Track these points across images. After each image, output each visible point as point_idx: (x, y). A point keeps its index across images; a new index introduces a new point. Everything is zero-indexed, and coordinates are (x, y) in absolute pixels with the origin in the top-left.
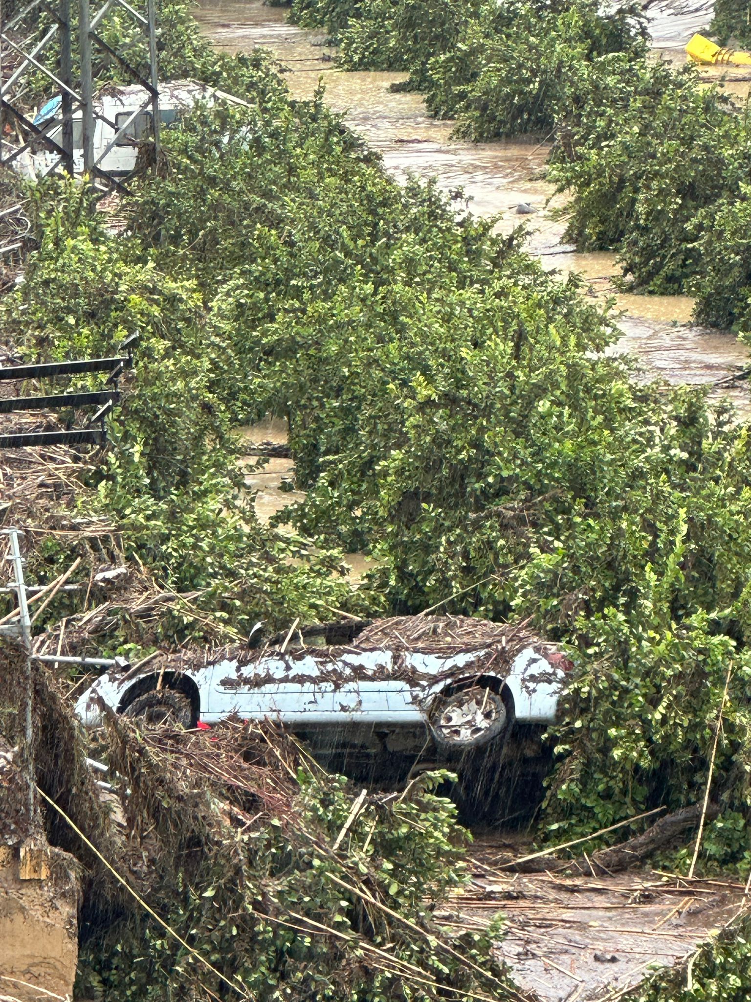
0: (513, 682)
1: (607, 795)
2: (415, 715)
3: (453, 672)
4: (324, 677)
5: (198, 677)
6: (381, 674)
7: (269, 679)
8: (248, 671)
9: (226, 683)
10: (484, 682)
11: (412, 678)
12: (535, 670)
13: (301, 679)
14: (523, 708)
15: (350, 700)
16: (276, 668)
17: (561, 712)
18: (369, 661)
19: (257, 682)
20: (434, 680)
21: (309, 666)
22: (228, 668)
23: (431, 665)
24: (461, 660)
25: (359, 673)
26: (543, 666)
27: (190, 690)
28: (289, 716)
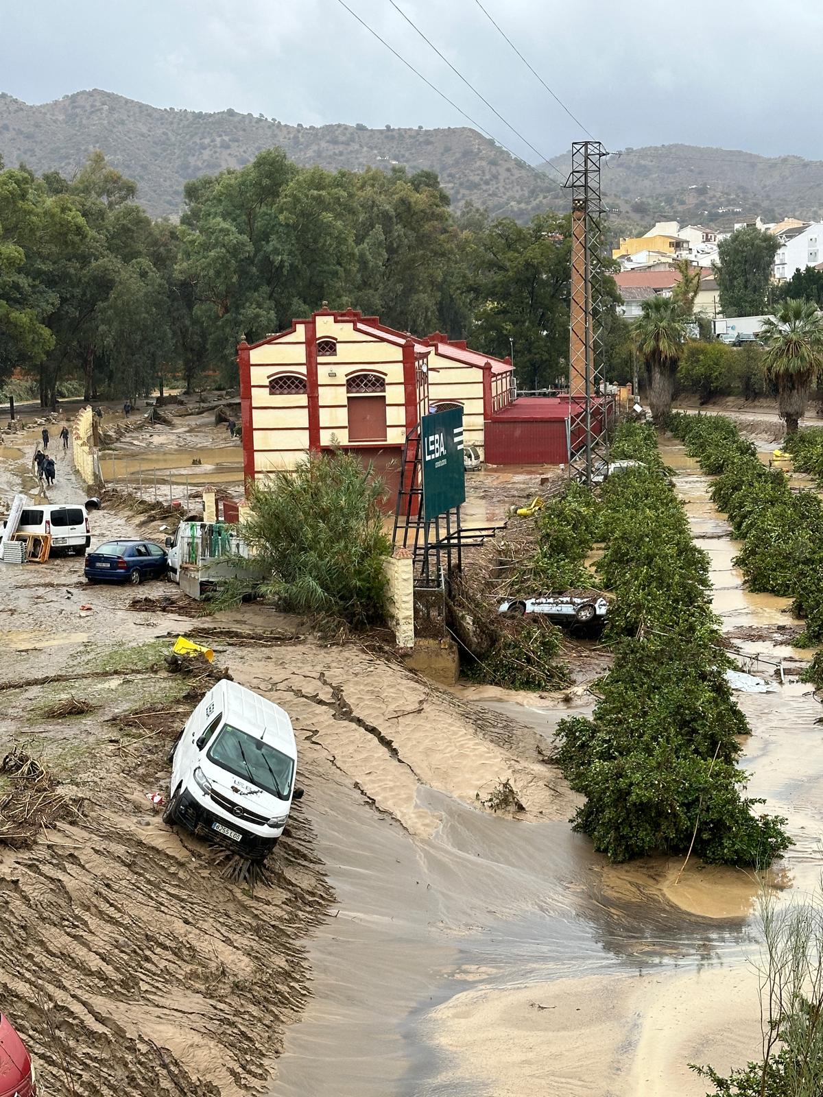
0: (596, 606)
1: (617, 633)
2: (573, 613)
3: (584, 602)
4: (554, 603)
5: (526, 602)
6: (567, 603)
7: (542, 603)
8: (537, 601)
9: (532, 604)
10: (590, 605)
11: (573, 604)
12: (602, 603)
13: (549, 603)
14: (598, 612)
15: (559, 609)
16: (544, 601)
17: (607, 613)
18: (565, 599)
19: (539, 604)
20: (579, 605)
21: (551, 600)
22: (533, 600)
23: (578, 601)
24: (585, 600)
25: (562, 602)
26: (604, 602)
27: (524, 605)
28: (545, 612)
